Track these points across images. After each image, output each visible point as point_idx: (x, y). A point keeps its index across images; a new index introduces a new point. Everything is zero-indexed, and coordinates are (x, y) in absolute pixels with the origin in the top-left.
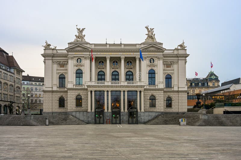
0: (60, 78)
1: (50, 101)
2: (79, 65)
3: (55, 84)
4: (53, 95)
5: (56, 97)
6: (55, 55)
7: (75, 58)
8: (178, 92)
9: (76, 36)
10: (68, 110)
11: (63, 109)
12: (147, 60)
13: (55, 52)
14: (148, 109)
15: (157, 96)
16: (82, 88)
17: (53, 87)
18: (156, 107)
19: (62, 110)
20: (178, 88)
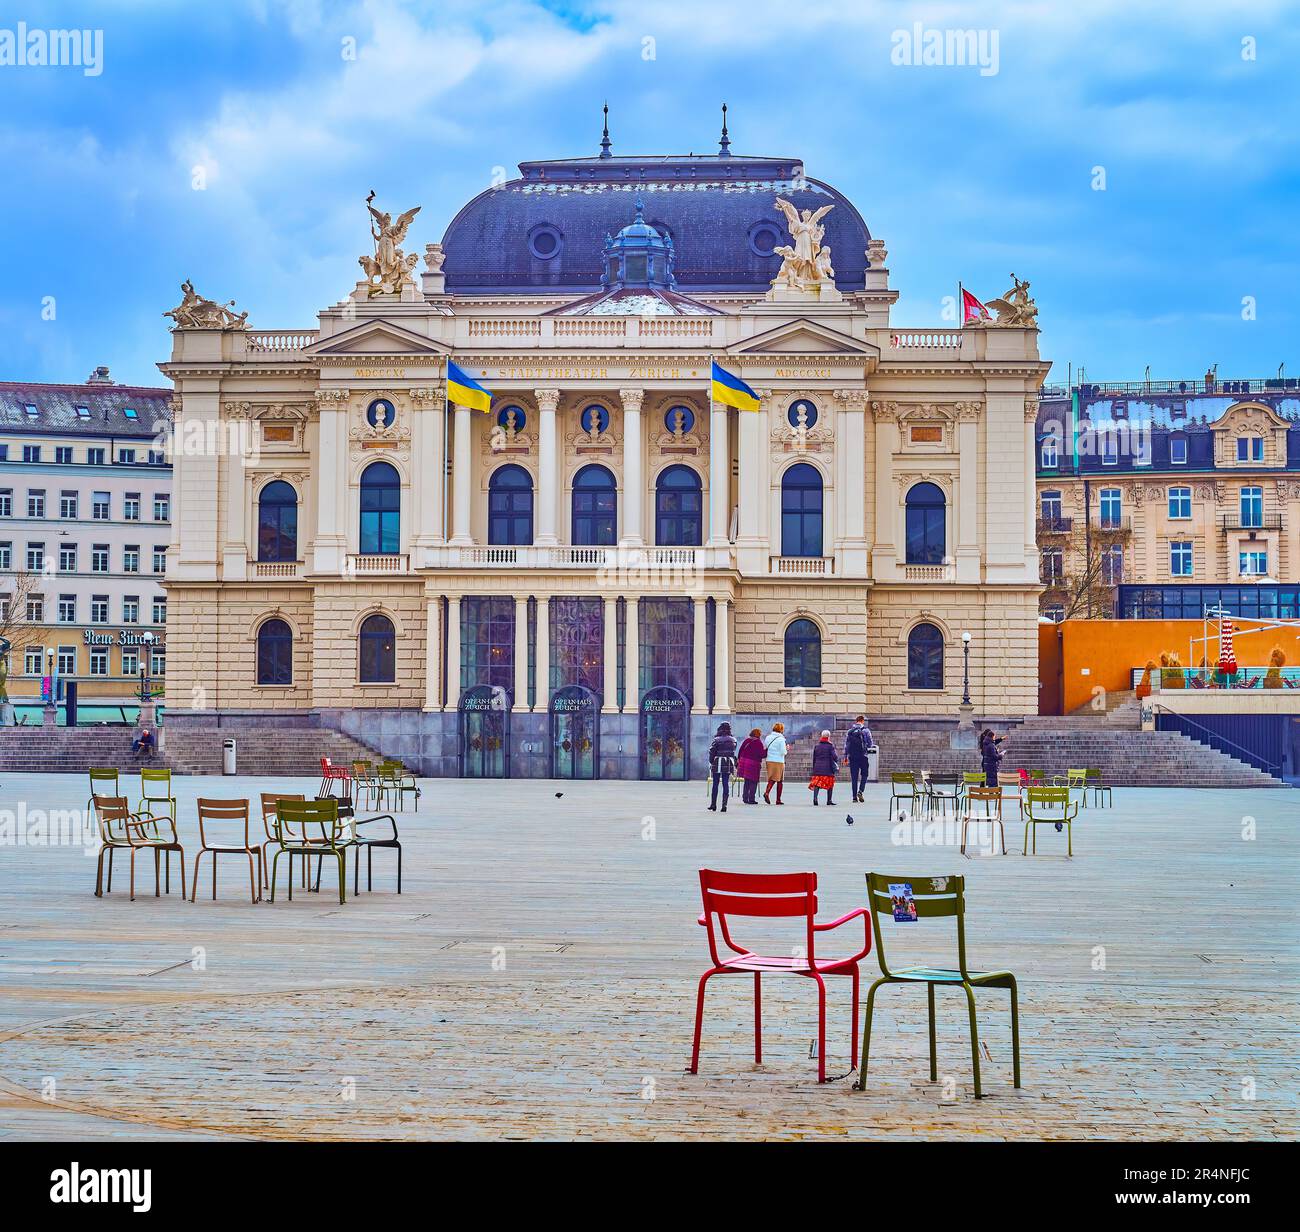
0: (263, 504)
1: (207, 647)
2: (380, 438)
3: (235, 544)
4: (223, 610)
5: (244, 619)
6: (237, 368)
7: (357, 400)
8: (981, 590)
9: (364, 262)
10: (315, 703)
11: (280, 694)
12: (776, 411)
13: (238, 348)
14: (777, 697)
15: (828, 619)
16: (396, 572)
17: (227, 560)
18: (824, 687)
19: (274, 699)
20: (984, 567)
